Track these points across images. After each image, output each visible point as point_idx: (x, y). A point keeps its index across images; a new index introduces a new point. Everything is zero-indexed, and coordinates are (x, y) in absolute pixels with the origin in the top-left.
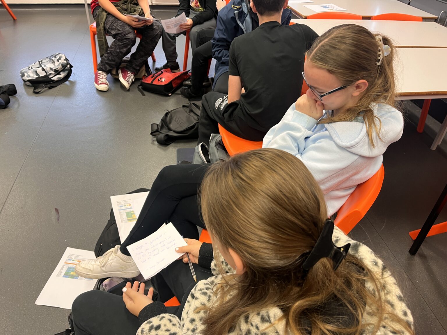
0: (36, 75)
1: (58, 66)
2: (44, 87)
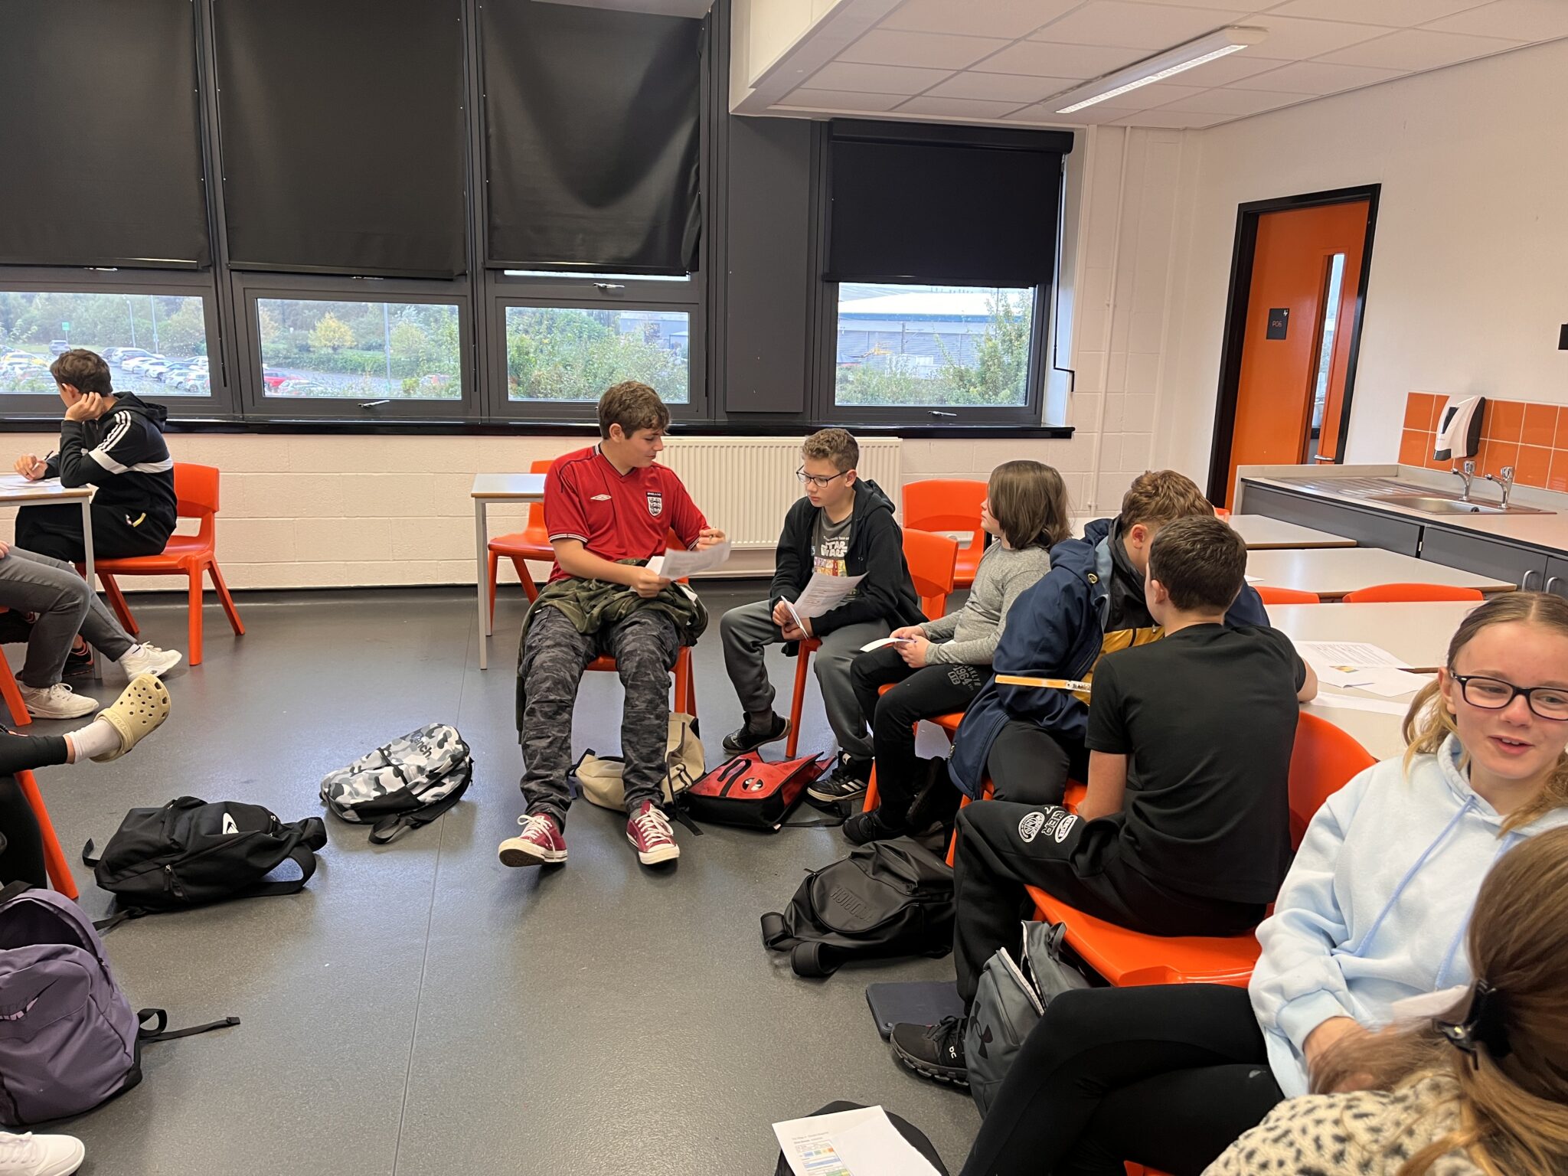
0: (375, 790)
1: (440, 760)
2: (397, 823)
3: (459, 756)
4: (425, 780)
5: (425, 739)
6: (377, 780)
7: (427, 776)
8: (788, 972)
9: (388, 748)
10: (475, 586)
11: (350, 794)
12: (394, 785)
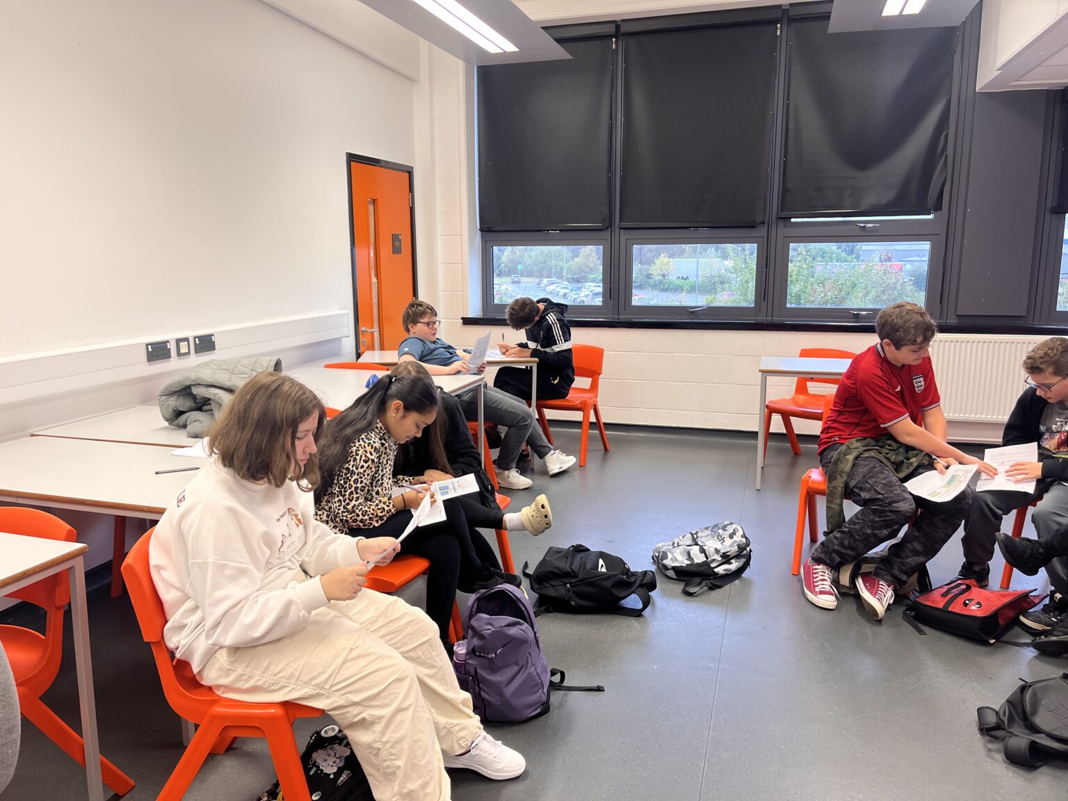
0: (687, 559)
1: (730, 546)
2: (700, 584)
3: (743, 546)
4: (720, 559)
5: (720, 531)
6: (689, 553)
7: (721, 556)
8: (1000, 757)
9: (697, 533)
10: (757, 433)
11: (672, 559)
12: (699, 559)
